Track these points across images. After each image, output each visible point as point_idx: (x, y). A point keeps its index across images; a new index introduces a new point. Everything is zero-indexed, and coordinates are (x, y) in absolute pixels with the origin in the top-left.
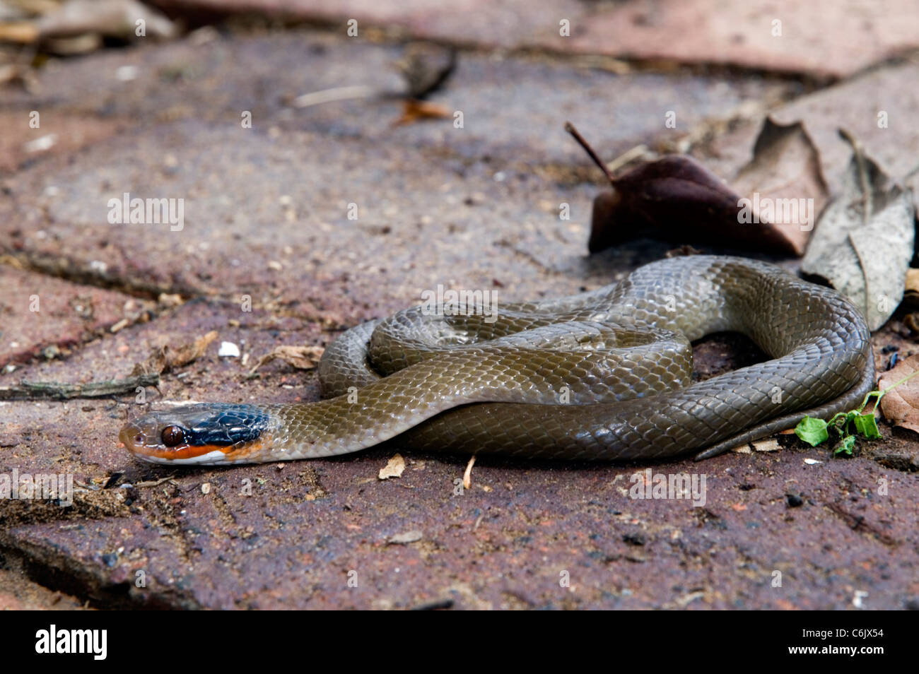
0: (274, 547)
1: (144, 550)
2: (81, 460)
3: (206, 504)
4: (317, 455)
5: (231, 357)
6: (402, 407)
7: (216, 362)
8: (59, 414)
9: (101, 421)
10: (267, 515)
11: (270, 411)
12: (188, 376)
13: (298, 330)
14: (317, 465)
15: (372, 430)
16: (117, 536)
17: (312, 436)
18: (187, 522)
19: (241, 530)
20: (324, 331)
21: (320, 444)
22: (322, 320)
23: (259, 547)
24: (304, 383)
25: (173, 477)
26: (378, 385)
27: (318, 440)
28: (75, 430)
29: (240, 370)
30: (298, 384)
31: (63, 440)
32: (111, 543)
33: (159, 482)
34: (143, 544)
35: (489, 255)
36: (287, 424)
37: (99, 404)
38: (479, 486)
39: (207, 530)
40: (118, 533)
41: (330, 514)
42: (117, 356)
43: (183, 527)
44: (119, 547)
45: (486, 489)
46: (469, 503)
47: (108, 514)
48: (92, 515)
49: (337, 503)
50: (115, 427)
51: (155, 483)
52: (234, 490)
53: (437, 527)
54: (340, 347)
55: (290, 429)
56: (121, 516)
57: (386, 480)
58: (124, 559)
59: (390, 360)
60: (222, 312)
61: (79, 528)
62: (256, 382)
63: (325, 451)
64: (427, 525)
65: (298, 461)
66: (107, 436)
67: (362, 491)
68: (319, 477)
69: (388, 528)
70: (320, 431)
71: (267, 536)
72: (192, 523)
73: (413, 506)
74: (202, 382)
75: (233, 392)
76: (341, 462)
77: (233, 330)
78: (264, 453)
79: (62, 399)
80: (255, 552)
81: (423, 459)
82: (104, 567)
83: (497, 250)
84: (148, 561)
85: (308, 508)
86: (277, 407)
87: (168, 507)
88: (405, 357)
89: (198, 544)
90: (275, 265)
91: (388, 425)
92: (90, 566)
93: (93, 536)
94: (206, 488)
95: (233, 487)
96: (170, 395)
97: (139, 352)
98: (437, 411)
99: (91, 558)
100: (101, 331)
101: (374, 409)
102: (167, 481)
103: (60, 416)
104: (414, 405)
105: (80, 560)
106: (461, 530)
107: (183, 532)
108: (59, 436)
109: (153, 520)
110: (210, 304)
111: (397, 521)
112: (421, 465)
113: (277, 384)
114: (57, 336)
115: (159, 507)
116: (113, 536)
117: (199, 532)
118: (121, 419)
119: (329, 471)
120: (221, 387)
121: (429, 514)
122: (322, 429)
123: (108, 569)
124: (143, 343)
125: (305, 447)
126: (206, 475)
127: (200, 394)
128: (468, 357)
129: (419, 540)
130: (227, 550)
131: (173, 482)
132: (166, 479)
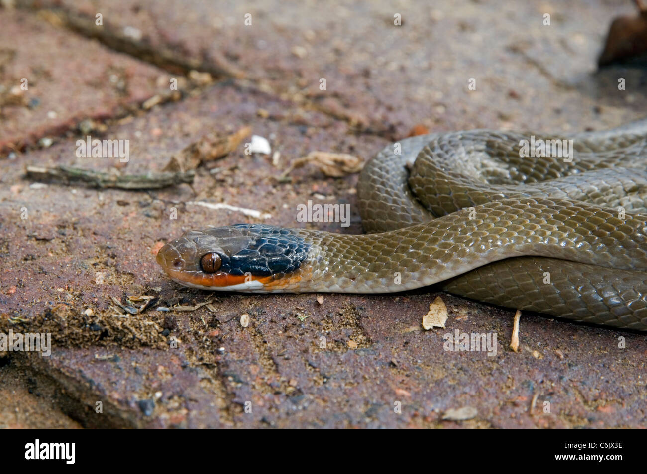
0: (320, 410)
1: (183, 399)
2: (115, 266)
3: (245, 340)
4: (357, 291)
5: (262, 154)
6: (450, 255)
7: (248, 159)
8: (94, 205)
9: (136, 219)
10: (310, 365)
11: (311, 240)
12: (220, 172)
13: (325, 127)
14: (357, 302)
15: (416, 274)
16: (154, 374)
17: (354, 272)
18: (226, 365)
19: (283, 382)
20: (349, 133)
21: (361, 281)
22: (347, 120)
23: (304, 409)
24: (336, 194)
25: (210, 301)
26: (426, 227)
27: (360, 277)
28: (110, 228)
29: (272, 172)
30: (330, 195)
31: (98, 238)
32: (147, 384)
33: (197, 307)
34: (182, 391)
35: (502, 61)
36: (327, 256)
37: (133, 198)
38: (528, 349)
39: (249, 379)
40: (154, 370)
41: (375, 370)
42: (151, 141)
43: (222, 369)
44: (155, 390)
45: (536, 354)
46: (520, 371)
47: (144, 345)
48: (129, 345)
49: (382, 356)
50: (150, 229)
51: (193, 308)
52: (274, 325)
53: (490, 401)
54: (380, 169)
55: (331, 262)
56: (158, 348)
57: (430, 330)
58: (162, 408)
59: (436, 194)
60: (251, 99)
61: (115, 360)
62: (288, 187)
63: (365, 288)
64: (480, 398)
65: (337, 294)
66: (142, 239)
67: (406, 343)
68: (359, 318)
69: (439, 399)
70: (363, 268)
71: (312, 393)
72: (232, 367)
73: (461, 369)
74: (234, 181)
75: (265, 197)
76: (381, 300)
77: (263, 121)
78: (302, 285)
79: (97, 188)
80: (300, 415)
81: (465, 306)
82: (140, 415)
83: (507, 56)
84: (188, 415)
85: (352, 360)
86: (317, 236)
87: (206, 340)
88: (452, 195)
89: (239, 397)
90: (300, 51)
91: (434, 271)
92: (126, 411)
93: (129, 372)
94: (245, 320)
95: (272, 322)
96: (203, 195)
97: (172, 138)
98: (486, 262)
99: (127, 403)
100: (134, 107)
101: (421, 252)
102: (204, 306)
103: (95, 208)
104: (463, 254)
105: (116, 403)
106: (516, 409)
107: (222, 377)
108: (94, 233)
109: (190, 356)
110: (238, 89)
111: (448, 390)
112: (463, 314)
113: (309, 192)
114: (92, 109)
115: (196, 339)
116: (150, 374)
117: (239, 381)
118: (156, 218)
119: (369, 312)
120: (254, 189)
121: (481, 383)
122: (365, 266)
123: (145, 418)
124: (176, 126)
125: (345, 282)
126: (243, 301)
127: (233, 196)
128: (522, 207)
129: (474, 418)
130: (270, 409)
131: (211, 307)
132: (203, 304)
